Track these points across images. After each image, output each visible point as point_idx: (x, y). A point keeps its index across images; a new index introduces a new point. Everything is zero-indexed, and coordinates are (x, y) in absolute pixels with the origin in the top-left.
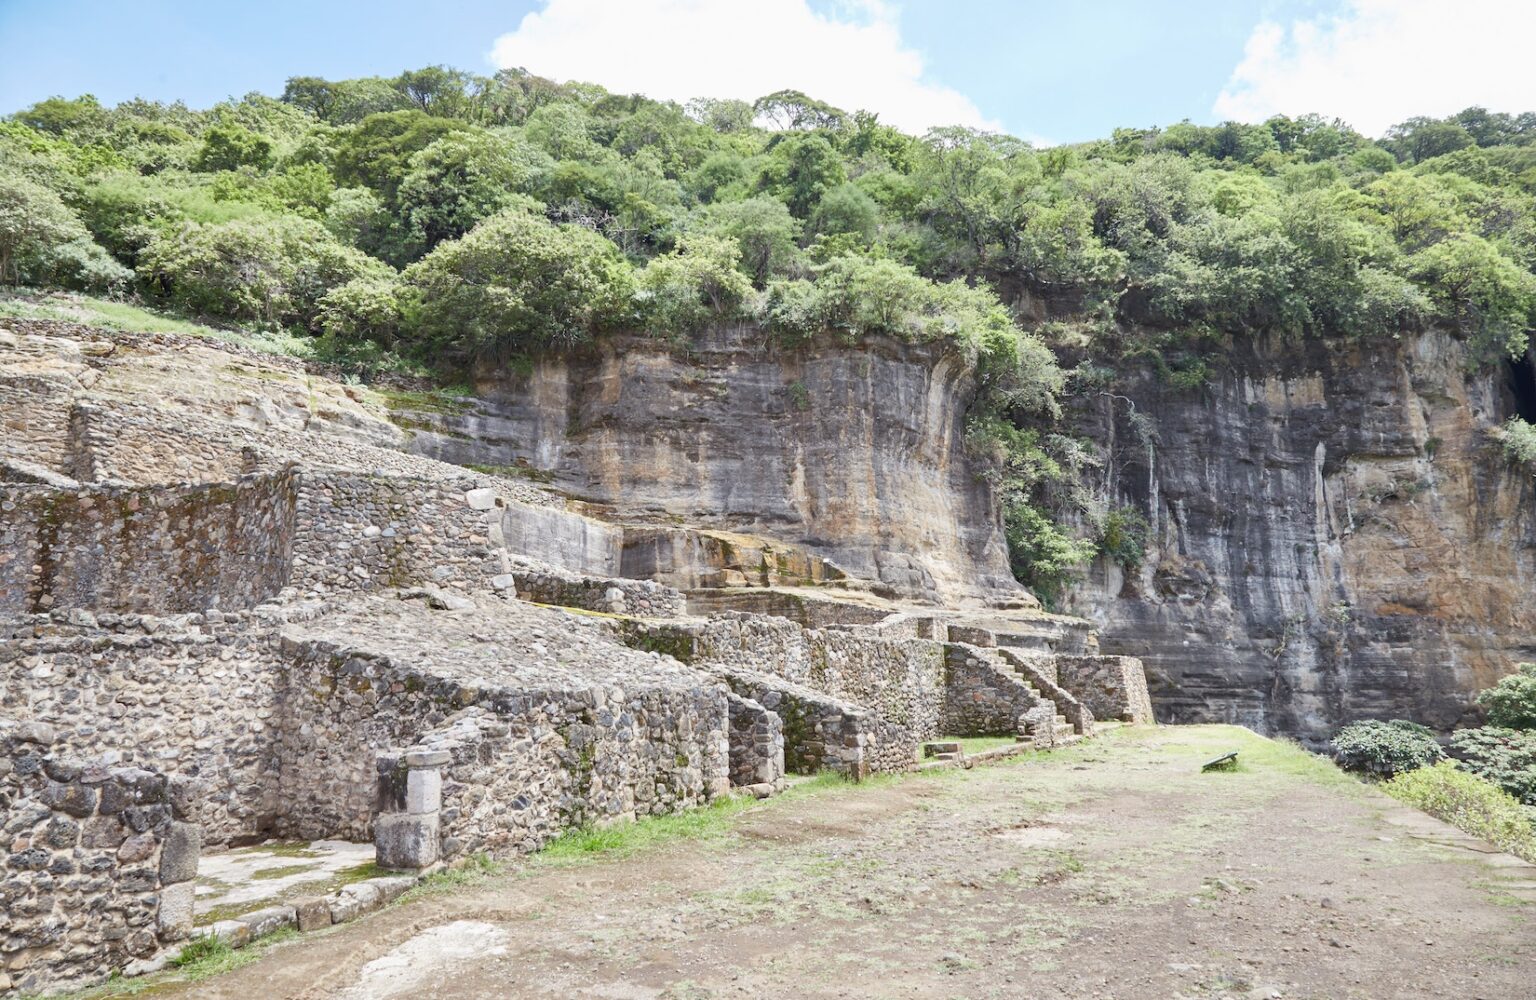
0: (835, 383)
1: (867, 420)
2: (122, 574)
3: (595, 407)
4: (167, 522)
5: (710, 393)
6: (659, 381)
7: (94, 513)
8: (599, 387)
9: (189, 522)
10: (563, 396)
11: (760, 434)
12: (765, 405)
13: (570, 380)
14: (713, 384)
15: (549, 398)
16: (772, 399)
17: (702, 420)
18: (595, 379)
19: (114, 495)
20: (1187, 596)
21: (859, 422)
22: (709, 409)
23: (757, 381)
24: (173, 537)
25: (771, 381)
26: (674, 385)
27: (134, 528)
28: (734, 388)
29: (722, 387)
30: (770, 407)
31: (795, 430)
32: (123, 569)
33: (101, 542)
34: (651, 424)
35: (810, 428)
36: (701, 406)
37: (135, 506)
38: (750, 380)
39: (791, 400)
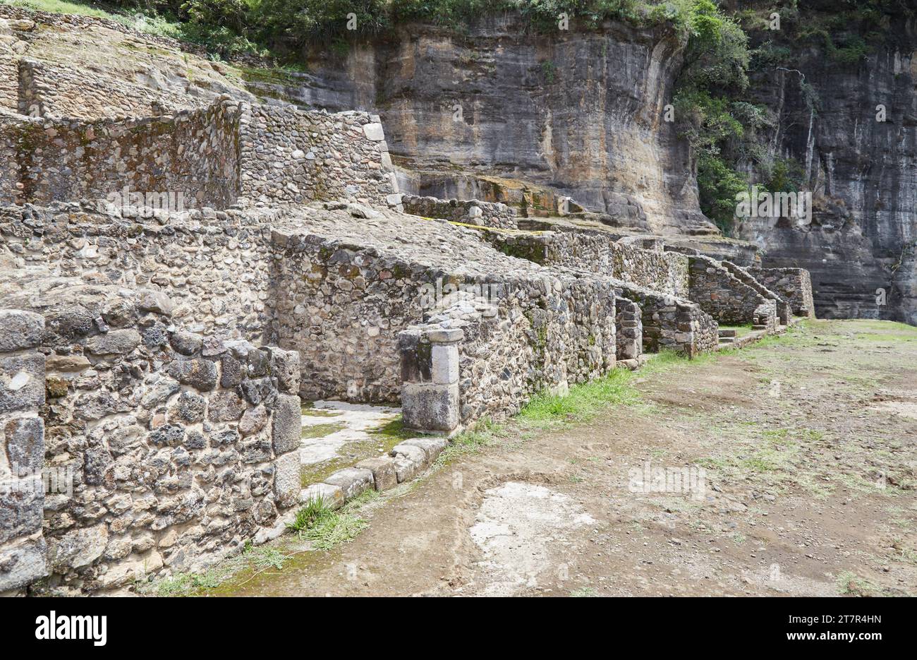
0: (578, 61)
1: (602, 90)
2: (88, 191)
3: (396, 82)
4: (119, 150)
5: (482, 71)
6: (444, 60)
7: (59, 141)
8: (399, 65)
9: (138, 149)
10: (371, 73)
11: (520, 102)
12: (523, 79)
13: (377, 60)
14: (485, 63)
15: (361, 74)
16: (529, 75)
17: (477, 92)
18: (395, 60)
19: (73, 126)
20: (829, 226)
21: (596, 92)
22: (481, 83)
23: (518, 60)
24: (126, 162)
25: (528, 60)
26: (455, 64)
27: (93, 154)
28: (500, 66)
29: (491, 65)
30: (527, 81)
31: (545, 98)
32: (88, 187)
33: (68, 165)
34: (438, 95)
35: (559, 98)
36: (475, 81)
37: (92, 136)
38: (513, 59)
39: (544, 75)
